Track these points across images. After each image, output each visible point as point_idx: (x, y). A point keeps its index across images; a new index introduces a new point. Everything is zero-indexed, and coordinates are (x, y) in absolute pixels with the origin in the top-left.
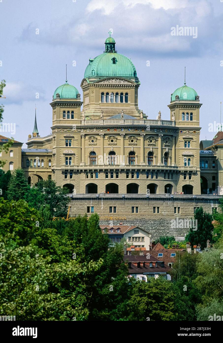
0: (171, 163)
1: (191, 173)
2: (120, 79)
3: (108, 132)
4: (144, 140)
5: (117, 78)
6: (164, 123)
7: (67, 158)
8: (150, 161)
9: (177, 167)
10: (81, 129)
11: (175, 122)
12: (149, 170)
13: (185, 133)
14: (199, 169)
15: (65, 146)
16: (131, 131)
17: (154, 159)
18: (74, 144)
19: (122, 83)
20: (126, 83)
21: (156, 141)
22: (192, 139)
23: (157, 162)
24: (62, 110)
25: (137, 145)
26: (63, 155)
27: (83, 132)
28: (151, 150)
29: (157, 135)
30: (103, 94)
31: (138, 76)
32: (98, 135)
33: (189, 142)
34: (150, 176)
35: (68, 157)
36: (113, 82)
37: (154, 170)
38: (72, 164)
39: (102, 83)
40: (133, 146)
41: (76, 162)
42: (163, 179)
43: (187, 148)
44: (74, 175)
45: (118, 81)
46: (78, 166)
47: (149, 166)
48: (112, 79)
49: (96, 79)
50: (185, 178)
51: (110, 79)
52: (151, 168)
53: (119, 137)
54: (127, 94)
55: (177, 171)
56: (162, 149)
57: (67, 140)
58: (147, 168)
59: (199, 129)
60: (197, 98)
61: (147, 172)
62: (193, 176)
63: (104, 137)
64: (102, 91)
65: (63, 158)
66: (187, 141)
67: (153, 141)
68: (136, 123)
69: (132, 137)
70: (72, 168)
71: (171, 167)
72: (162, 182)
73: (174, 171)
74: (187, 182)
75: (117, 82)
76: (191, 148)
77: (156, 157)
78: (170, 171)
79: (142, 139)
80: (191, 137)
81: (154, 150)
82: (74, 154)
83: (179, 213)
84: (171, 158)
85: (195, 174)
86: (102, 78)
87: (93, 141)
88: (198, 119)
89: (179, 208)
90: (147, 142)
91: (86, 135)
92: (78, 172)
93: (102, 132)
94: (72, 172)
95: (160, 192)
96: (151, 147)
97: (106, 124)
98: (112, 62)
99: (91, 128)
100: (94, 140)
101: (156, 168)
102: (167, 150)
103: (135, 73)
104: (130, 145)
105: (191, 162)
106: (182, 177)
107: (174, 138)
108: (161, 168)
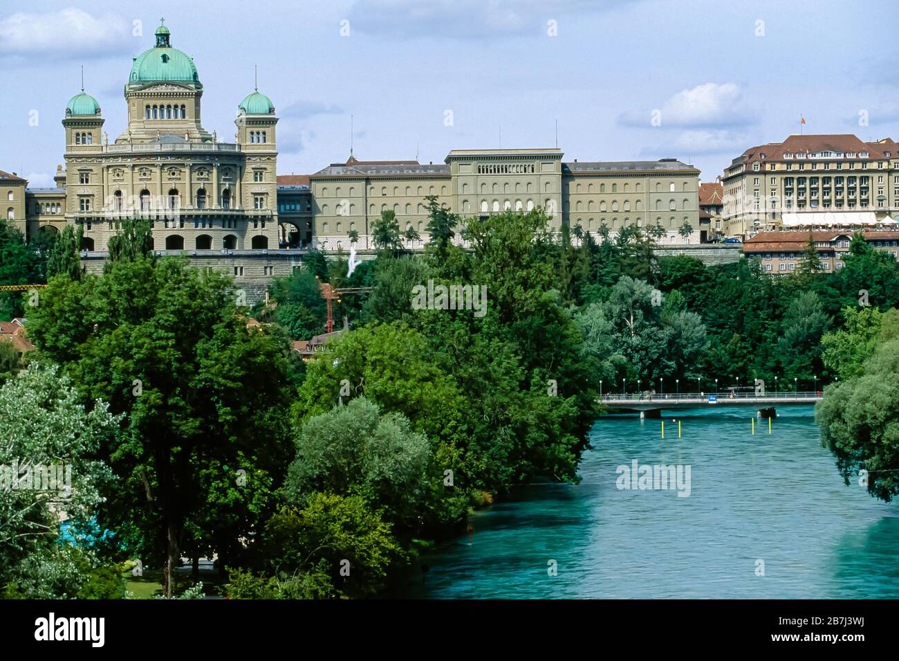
0: (234, 205)
1: (264, 219)
2: (173, 85)
3: (138, 162)
4: (191, 173)
5: (168, 83)
6: (221, 147)
7: (82, 201)
8: (201, 203)
9: (243, 211)
10: (101, 158)
11: (240, 146)
12: (198, 216)
13: (255, 162)
14: (276, 213)
15: (79, 184)
16: (170, 160)
17: (207, 199)
18: (93, 180)
19: (176, 89)
20: (182, 90)
21: (210, 172)
22: (265, 169)
23: (211, 204)
24: (75, 131)
25: (180, 179)
26: (77, 197)
27: (105, 163)
28: (202, 187)
29: (211, 165)
30: (148, 107)
31: (200, 79)
32: (124, 166)
33: (261, 174)
34: (200, 225)
35: (84, 200)
36: (162, 89)
37: (205, 216)
38: (90, 209)
39: (147, 91)
40: (174, 181)
41: (95, 206)
42: (221, 228)
43: (258, 182)
44: (93, 225)
45: (170, 87)
46: (98, 212)
47: (199, 210)
48: (162, 84)
49: (138, 86)
50: (256, 226)
51: (157, 85)
52: (201, 212)
53: (154, 169)
54: (183, 106)
55: (243, 216)
56: (219, 185)
57: (82, 175)
58: (194, 213)
59: (274, 155)
60: (271, 110)
61: (196, 219)
62: (267, 223)
63: (133, 169)
64: (146, 102)
65: (77, 201)
66: (258, 173)
67: (205, 173)
68: (178, 149)
69: (173, 168)
70: (89, 215)
71: (233, 210)
72: (219, 232)
73: (238, 216)
74: (259, 232)
75: (169, 89)
76: (263, 182)
77: (209, 197)
78: (232, 216)
79: (187, 170)
80: (263, 166)
81: (207, 187)
82: (93, 195)
83: (241, 274)
84: (234, 198)
85: (270, 219)
86: (147, 84)
87: (118, 175)
88: (273, 140)
89: (242, 268)
90: (195, 175)
91: (108, 167)
92: (99, 220)
93: (129, 162)
94: (89, 221)
95: (217, 247)
96: (202, 182)
97: (136, 150)
98: (161, 60)
99: (116, 156)
100: (121, 174)
101: (208, 212)
102: (227, 186)
103: (195, 76)
104: (169, 179)
105: (264, 203)
106: (251, 225)
107: (239, 168)
108: (216, 212)
